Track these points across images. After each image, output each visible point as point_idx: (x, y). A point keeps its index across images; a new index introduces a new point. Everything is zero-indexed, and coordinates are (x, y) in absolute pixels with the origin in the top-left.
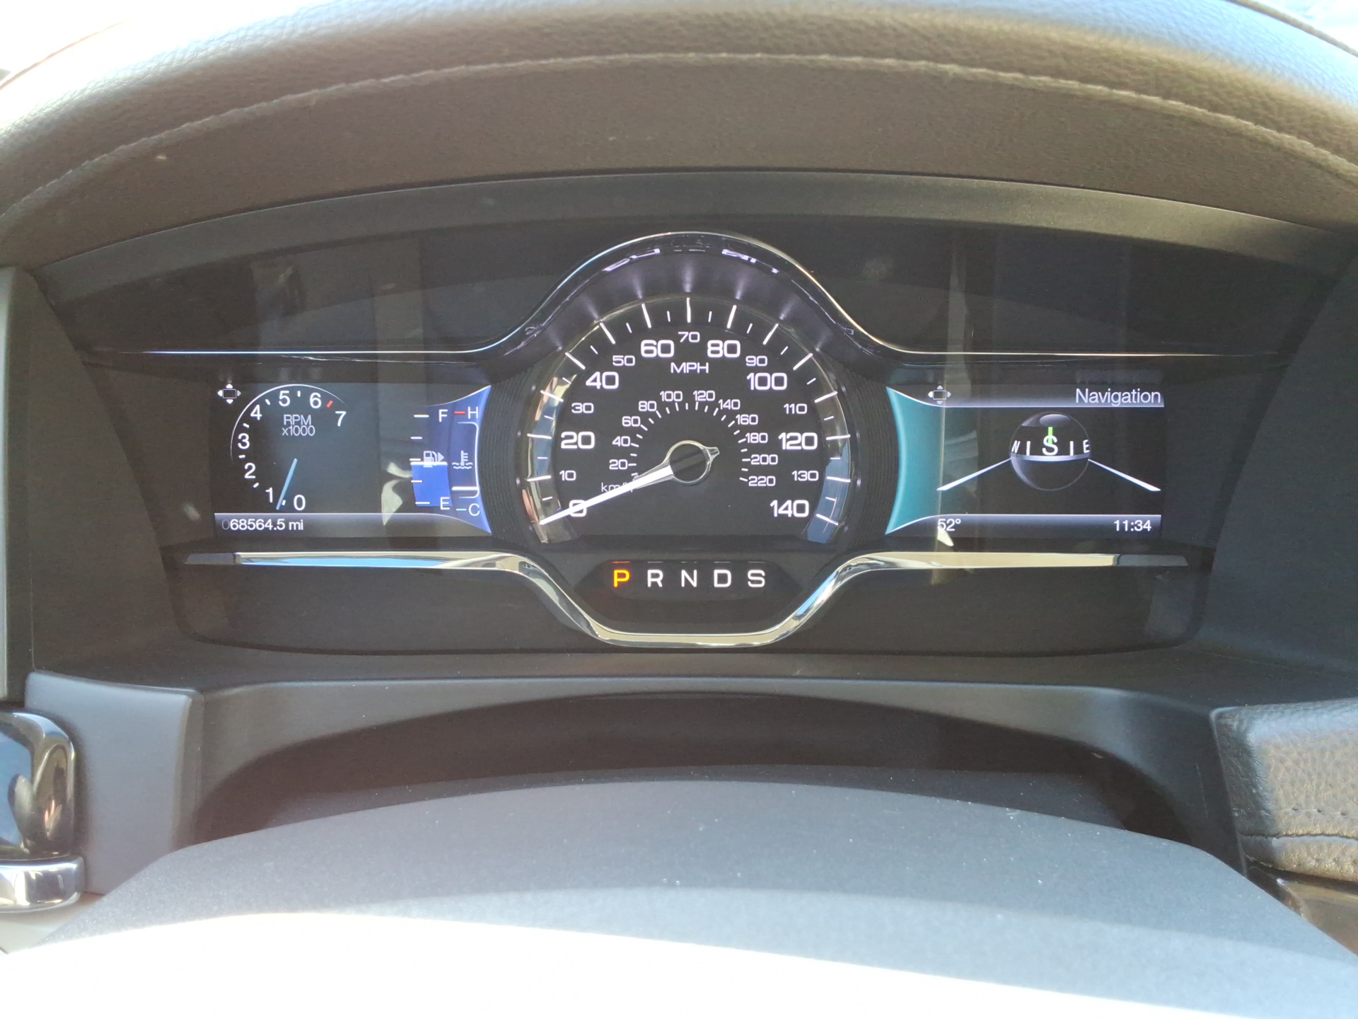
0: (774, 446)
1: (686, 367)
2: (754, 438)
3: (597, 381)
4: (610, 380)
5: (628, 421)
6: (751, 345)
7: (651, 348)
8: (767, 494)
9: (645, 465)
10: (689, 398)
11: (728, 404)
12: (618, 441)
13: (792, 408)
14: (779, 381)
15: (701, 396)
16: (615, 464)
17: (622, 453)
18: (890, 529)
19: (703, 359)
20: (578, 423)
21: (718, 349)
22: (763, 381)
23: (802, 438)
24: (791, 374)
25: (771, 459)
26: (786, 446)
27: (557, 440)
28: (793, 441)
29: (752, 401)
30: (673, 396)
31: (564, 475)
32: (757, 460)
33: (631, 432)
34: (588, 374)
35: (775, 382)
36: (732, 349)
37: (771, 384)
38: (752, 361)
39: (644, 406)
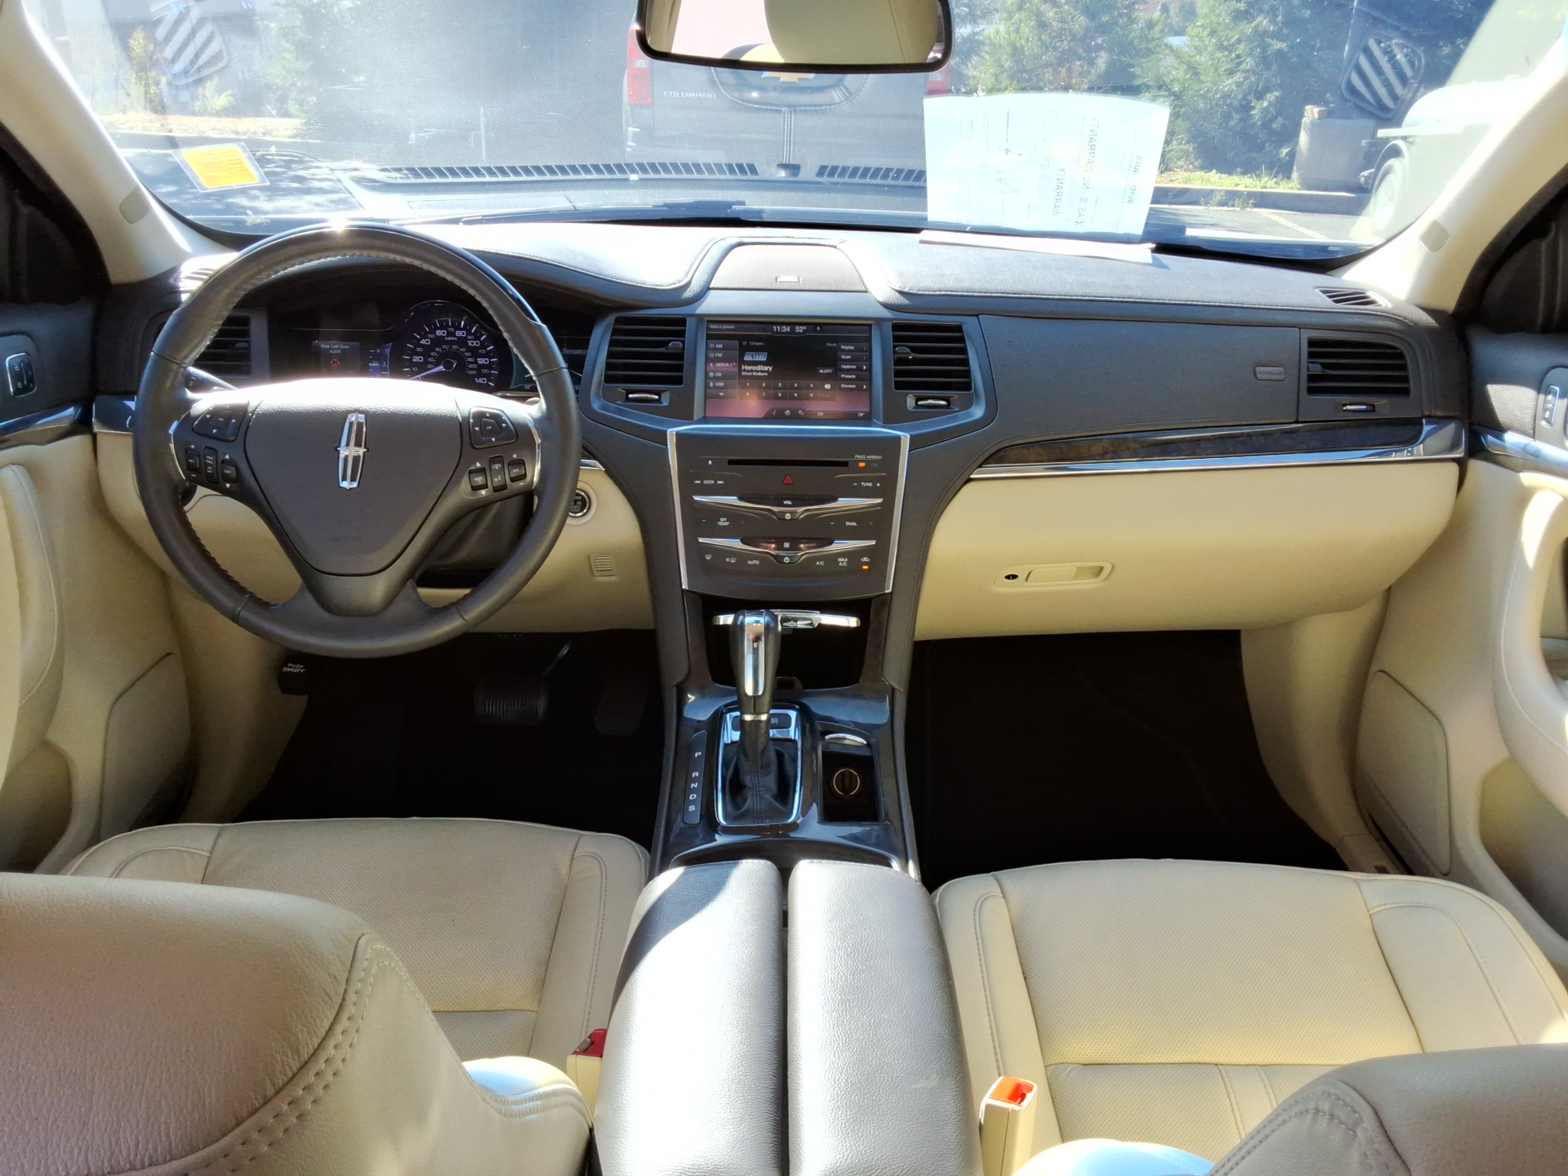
0: (476, 362)
1: (450, 338)
2: (470, 360)
3: (423, 342)
4: (427, 342)
5: (433, 354)
6: (469, 332)
7: (439, 333)
8: (475, 376)
9: (437, 365)
10: (451, 348)
11: (462, 350)
12: (430, 359)
13: (482, 351)
14: (477, 343)
15: (454, 347)
16: (429, 366)
17: (431, 363)
18: (511, 387)
19: (455, 336)
20: (418, 354)
21: (459, 333)
22: (472, 343)
23: (484, 360)
24: (481, 342)
25: (475, 366)
26: (479, 362)
27: (412, 359)
28: (481, 361)
29: (469, 349)
30: (446, 347)
31: (414, 369)
32: (471, 366)
33: (434, 357)
34: (421, 339)
35: (476, 344)
36: (463, 334)
37: (475, 344)
38: (470, 337)
39: (437, 349)
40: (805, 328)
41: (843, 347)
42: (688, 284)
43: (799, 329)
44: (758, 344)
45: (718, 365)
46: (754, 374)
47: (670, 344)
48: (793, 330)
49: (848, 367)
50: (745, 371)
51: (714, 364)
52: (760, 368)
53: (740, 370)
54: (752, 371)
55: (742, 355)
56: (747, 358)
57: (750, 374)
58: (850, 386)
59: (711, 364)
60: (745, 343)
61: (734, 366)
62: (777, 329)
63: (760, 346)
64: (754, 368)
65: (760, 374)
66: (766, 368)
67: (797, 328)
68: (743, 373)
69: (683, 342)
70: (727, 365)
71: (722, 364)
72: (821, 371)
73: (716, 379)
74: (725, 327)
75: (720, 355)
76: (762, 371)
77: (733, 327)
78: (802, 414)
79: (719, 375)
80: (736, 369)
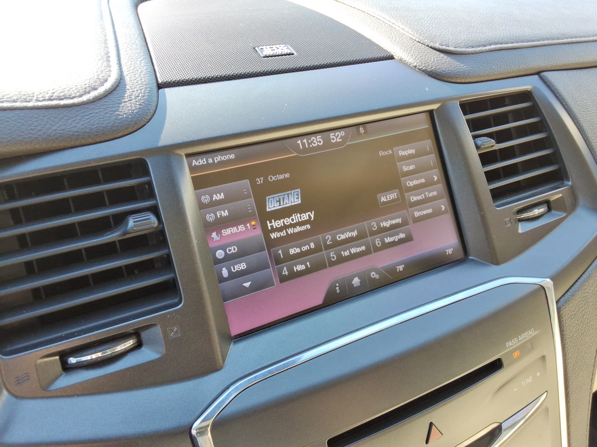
40: (342, 133)
41: (402, 153)
42: (119, 85)
43: (336, 137)
44: (281, 177)
45: (227, 232)
46: (290, 231)
47: (131, 222)
48: (327, 143)
49: (416, 182)
50: (274, 230)
51: (219, 233)
52: (296, 218)
53: (266, 232)
54: (285, 227)
55: (261, 205)
56: (272, 205)
57: (284, 233)
58: (425, 212)
59: (214, 235)
60: (260, 181)
61: (254, 227)
62: (303, 144)
63: (285, 179)
64: (287, 221)
65: (298, 229)
66: (305, 217)
67: (332, 135)
68: (273, 236)
69: (155, 210)
70: (241, 228)
71: (234, 230)
72: (383, 199)
73: (228, 258)
74: (219, 158)
75: (225, 213)
76: (301, 224)
77: (232, 156)
78: (377, 276)
79: (233, 250)
80: (259, 232)
